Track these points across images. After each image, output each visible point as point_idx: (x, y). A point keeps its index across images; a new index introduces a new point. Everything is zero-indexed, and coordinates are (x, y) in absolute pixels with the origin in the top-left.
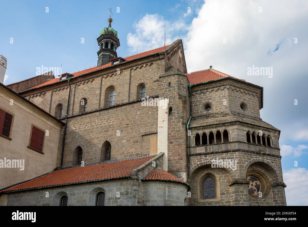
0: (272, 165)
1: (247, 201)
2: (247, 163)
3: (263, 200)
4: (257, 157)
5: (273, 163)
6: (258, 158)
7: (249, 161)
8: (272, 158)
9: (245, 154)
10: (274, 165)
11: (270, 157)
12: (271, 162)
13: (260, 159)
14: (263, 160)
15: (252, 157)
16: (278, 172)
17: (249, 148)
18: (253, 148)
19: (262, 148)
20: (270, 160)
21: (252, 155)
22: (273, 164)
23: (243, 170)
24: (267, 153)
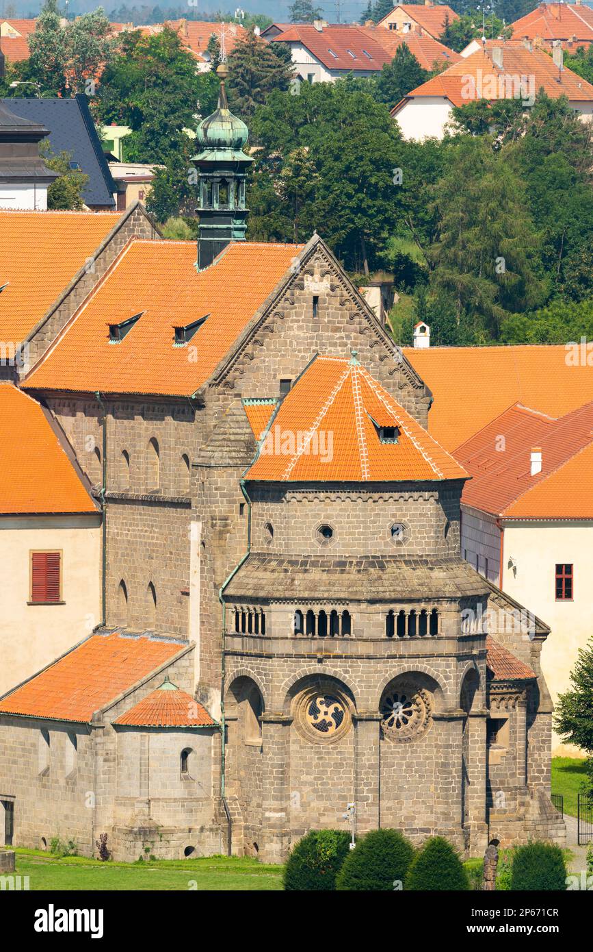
0: (345, 678)
1: (278, 754)
2: (287, 679)
3: (332, 746)
4: (310, 666)
5: (347, 672)
6: (311, 668)
7: (293, 674)
8: (345, 662)
9: (286, 661)
10: (350, 677)
11: (340, 662)
12: (342, 672)
13: (315, 668)
14: (325, 670)
15: (300, 667)
16: (359, 690)
17: (294, 646)
18: (304, 647)
19: (324, 643)
20: (340, 667)
21: (299, 662)
22: (347, 675)
23: (279, 695)
24: (338, 652)
